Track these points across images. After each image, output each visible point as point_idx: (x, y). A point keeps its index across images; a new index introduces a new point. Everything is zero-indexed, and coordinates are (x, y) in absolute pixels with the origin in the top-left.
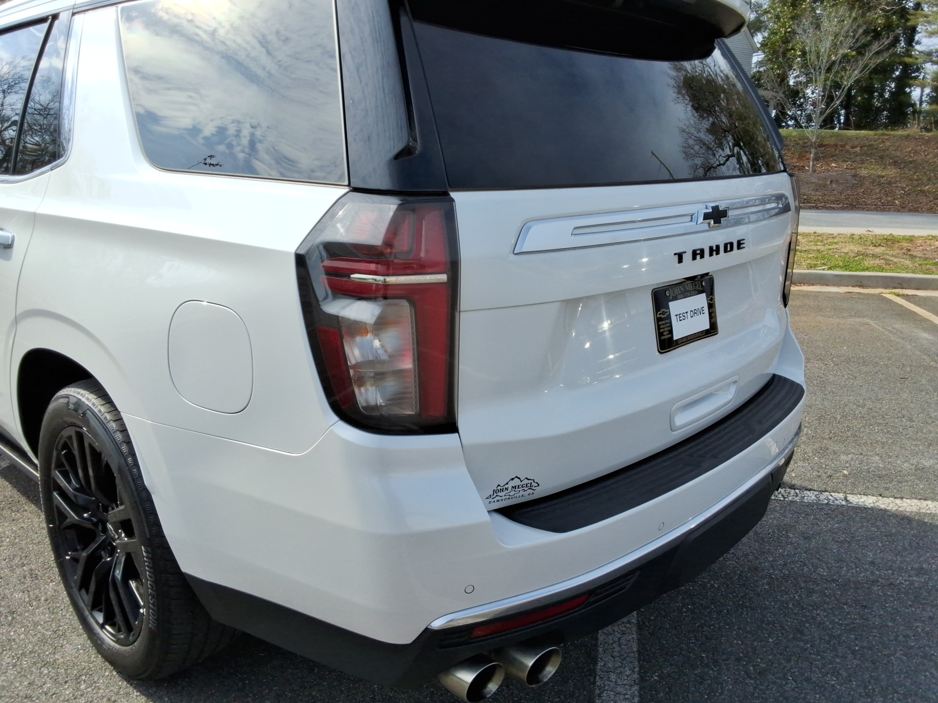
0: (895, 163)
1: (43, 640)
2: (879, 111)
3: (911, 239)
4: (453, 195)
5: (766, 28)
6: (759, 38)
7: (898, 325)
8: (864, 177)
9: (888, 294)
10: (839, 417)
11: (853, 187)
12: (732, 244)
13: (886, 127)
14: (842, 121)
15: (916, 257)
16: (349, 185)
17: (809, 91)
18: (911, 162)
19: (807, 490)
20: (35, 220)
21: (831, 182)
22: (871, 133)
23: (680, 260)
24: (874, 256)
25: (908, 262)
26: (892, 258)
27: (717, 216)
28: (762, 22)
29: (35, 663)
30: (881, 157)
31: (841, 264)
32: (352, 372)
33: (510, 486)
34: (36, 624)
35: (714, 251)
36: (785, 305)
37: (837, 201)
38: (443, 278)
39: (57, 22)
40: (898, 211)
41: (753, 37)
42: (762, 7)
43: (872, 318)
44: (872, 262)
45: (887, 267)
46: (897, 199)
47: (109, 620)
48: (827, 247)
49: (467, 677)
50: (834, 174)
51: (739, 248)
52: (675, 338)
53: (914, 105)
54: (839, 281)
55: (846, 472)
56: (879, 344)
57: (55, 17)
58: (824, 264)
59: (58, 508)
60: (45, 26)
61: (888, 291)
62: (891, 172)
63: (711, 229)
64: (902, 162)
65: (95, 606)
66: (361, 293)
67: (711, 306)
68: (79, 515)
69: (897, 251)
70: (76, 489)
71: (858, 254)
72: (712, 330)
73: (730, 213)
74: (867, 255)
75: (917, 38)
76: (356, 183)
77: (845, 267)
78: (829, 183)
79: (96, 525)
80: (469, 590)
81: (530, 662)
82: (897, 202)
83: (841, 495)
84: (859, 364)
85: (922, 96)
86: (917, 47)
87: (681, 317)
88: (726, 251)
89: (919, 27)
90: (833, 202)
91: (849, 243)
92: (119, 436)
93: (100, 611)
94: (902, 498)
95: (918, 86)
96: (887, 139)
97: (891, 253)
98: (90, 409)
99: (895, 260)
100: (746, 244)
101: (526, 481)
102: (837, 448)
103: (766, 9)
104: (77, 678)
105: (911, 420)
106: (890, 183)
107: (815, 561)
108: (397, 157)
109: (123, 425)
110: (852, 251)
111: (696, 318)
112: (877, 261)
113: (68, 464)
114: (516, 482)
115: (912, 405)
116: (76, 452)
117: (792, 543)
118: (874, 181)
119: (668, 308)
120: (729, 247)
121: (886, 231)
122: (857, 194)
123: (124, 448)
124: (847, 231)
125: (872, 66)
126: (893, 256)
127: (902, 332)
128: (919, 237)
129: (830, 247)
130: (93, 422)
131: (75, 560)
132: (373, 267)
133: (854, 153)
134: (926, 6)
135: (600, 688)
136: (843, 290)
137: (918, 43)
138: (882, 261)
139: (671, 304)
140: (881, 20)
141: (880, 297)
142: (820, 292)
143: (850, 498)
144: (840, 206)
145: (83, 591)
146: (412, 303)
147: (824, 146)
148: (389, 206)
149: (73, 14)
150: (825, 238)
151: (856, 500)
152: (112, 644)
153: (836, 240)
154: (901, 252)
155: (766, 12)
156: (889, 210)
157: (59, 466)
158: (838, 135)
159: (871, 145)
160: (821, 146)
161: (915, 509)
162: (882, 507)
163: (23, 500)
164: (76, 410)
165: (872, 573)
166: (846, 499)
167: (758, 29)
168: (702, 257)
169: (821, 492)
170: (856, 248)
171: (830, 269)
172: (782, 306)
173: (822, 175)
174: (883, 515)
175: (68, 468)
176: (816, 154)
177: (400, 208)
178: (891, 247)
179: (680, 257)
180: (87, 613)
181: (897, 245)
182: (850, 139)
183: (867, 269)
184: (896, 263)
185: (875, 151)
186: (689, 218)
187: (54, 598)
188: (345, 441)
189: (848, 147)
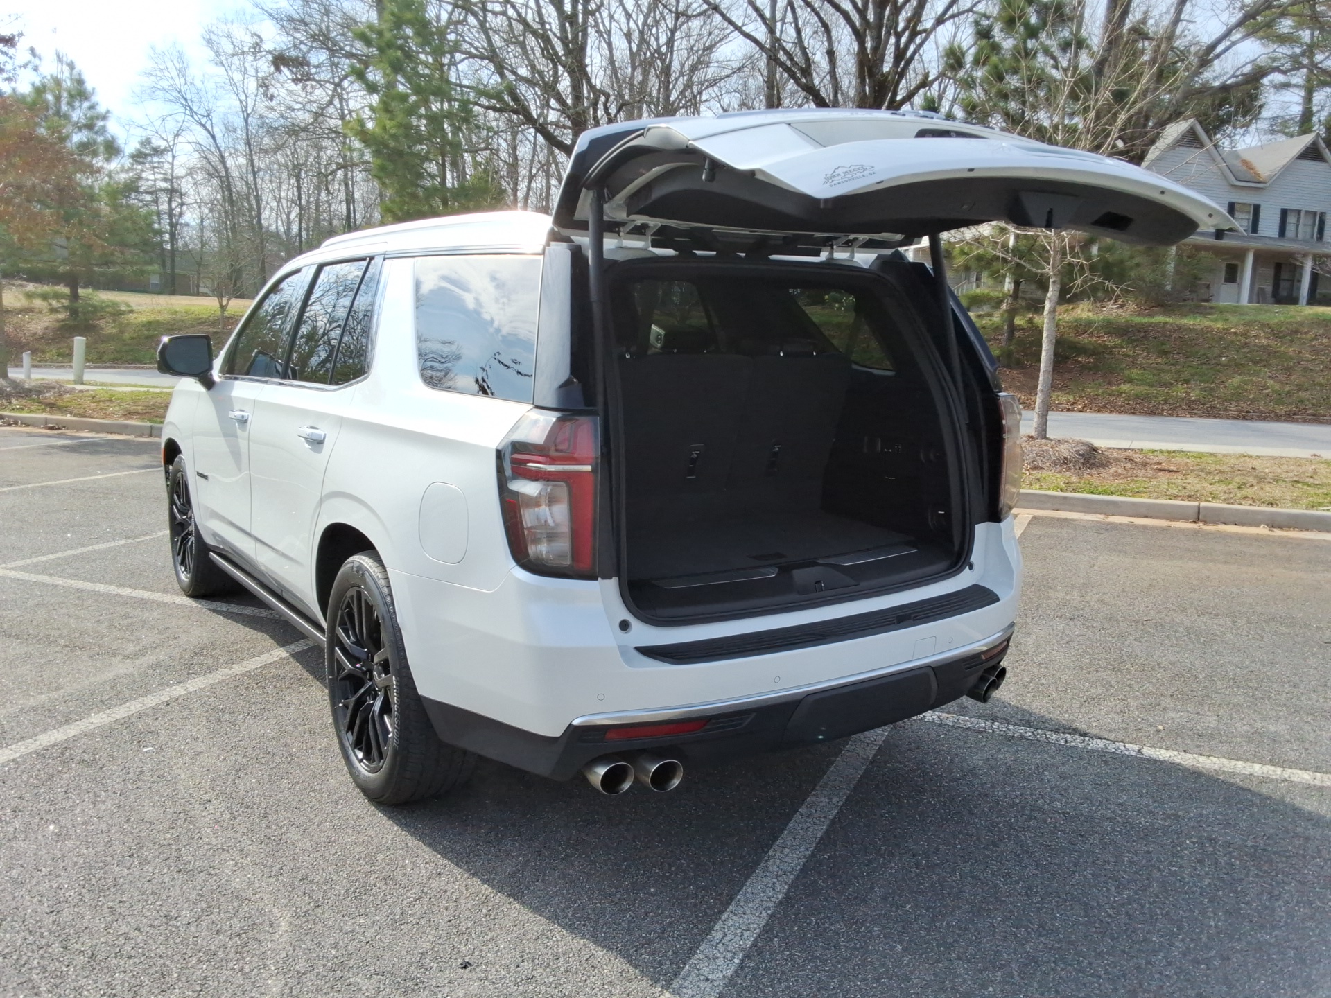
1: (314, 775)
16: (533, 403)
19: (1099, 738)
20: (342, 422)
29: (305, 789)
32: (526, 532)
34: (309, 765)
38: (588, 467)
39: (373, 262)
47: (368, 755)
57: (372, 258)
59: (338, 661)
60: (364, 263)
65: (357, 744)
66: (535, 476)
68: (354, 665)
70: (353, 643)
76: (537, 403)
79: (365, 673)
80: (601, 697)
81: (653, 768)
83: (1137, 747)
92: (385, 590)
93: (360, 749)
94: (1210, 757)
98: (368, 570)
104: (337, 802)
108: (561, 386)
109: (389, 582)
113: (348, 621)
116: (355, 610)
123: (388, 599)
130: (369, 580)
131: (346, 706)
132: (540, 459)
143: (1146, 750)
145: (350, 733)
146: (568, 485)
148: (552, 417)
149: (384, 259)
152: (367, 774)
157: (342, 624)
161: (1216, 767)
162: (1178, 760)
163: (311, 677)
164: (357, 572)
169: (1116, 741)
175: (349, 626)
177: (559, 419)
180: (350, 751)
187: (326, 749)
188: (519, 580)
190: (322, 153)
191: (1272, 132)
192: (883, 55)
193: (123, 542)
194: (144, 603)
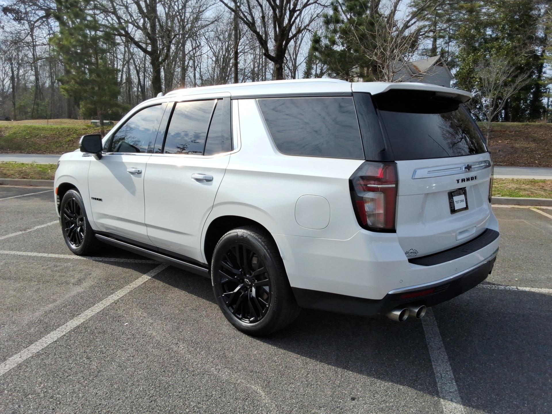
0: (534, 140)
2: (524, 110)
3: (544, 181)
4: (396, 162)
5: (458, 65)
6: (454, 71)
7: (538, 222)
8: (517, 148)
9: (533, 208)
10: (512, 260)
11: (511, 154)
12: (473, 177)
13: (529, 119)
14: (503, 116)
15: (547, 190)
16: (365, 160)
17: (483, 100)
18: (543, 140)
19: (500, 285)
20: (225, 171)
21: (499, 151)
22: (520, 124)
23: (458, 182)
24: (525, 190)
25: (543, 193)
26: (534, 191)
27: (468, 168)
28: (455, 62)
30: (527, 138)
31: (508, 193)
32: (366, 214)
33: (410, 252)
35: (468, 179)
36: (490, 202)
37: (503, 161)
38: (394, 186)
40: (538, 167)
41: (450, 70)
42: (455, 54)
43: (525, 219)
44: (524, 193)
45: (532, 195)
46: (537, 160)
48: (500, 185)
49: (398, 313)
50: (500, 146)
51: (475, 179)
52: (456, 209)
53: (544, 108)
54: (507, 202)
55: (516, 279)
56: (529, 230)
58: (499, 194)
59: (221, 276)
61: (533, 207)
62: (533, 145)
63: (466, 172)
64: (538, 140)
65: (237, 312)
67: (466, 199)
68: (233, 277)
69: (537, 187)
70: (232, 268)
71: (516, 189)
72: (466, 208)
73: (472, 167)
74: (521, 189)
75: (544, 70)
76: (367, 159)
77: (510, 195)
78: (498, 151)
80: (401, 281)
81: (417, 310)
82: (536, 162)
83: (515, 287)
84: (520, 239)
85: (548, 102)
86: (544, 75)
87: (457, 202)
88: (471, 180)
89: (545, 64)
90: (500, 162)
91: (511, 183)
93: (239, 314)
94: (541, 288)
95: (546, 97)
96: (529, 127)
97: (533, 188)
98: (250, 235)
99: (536, 192)
100: (478, 178)
101: (414, 251)
102: (512, 271)
103: (457, 56)
105: (545, 261)
106: (532, 151)
107: (506, 308)
108: (381, 151)
110: (513, 187)
111: (461, 203)
112: (527, 192)
114: (412, 251)
115: (546, 255)
116: (237, 253)
117: (495, 302)
118: (523, 150)
119: (453, 199)
120: (472, 179)
121: (531, 177)
122: (514, 158)
124: (510, 177)
125: (519, 88)
126: (535, 189)
127: (540, 225)
128: (549, 180)
129: (501, 185)
130: (251, 239)
131: (227, 296)
132: (375, 182)
133: (511, 135)
134: (548, 53)
135: (428, 342)
136: (510, 206)
137: (545, 73)
138: (529, 192)
139: (454, 197)
140: (524, 61)
141: (529, 210)
142: (498, 208)
143: (519, 288)
144: (505, 164)
146: (384, 193)
147: (494, 131)
149: (231, 99)
150: (498, 180)
151: (520, 288)
153: (504, 182)
154: (539, 188)
155: (457, 57)
156: (532, 166)
158: (501, 126)
159: (521, 131)
160: (492, 131)
161: (547, 292)
162: (533, 291)
164: (242, 236)
165: (530, 311)
166: (517, 288)
167: (453, 66)
168: (464, 181)
169: (506, 286)
170: (515, 186)
171: (502, 196)
172: (489, 203)
173: (494, 147)
174: (533, 294)
176: (490, 135)
178: (534, 186)
179: (458, 181)
180: (232, 315)
181: (537, 184)
182: (509, 127)
183: (522, 196)
184: (536, 193)
185: (523, 134)
186: (459, 169)
188: (365, 234)
189: (507, 132)
190: (20, 53)
191: (423, 55)
192: (284, 18)
193: (21, 233)
194: (59, 260)
